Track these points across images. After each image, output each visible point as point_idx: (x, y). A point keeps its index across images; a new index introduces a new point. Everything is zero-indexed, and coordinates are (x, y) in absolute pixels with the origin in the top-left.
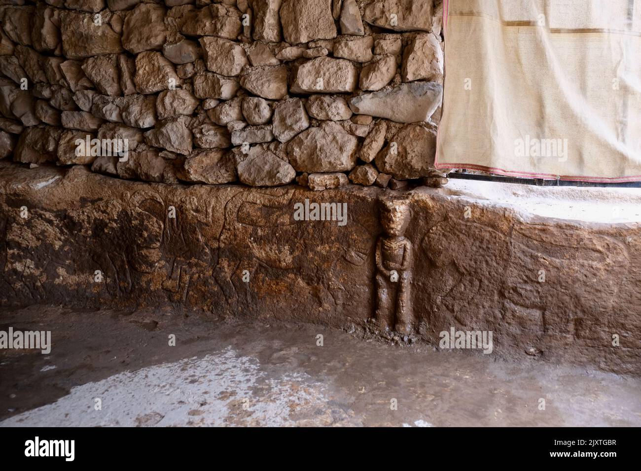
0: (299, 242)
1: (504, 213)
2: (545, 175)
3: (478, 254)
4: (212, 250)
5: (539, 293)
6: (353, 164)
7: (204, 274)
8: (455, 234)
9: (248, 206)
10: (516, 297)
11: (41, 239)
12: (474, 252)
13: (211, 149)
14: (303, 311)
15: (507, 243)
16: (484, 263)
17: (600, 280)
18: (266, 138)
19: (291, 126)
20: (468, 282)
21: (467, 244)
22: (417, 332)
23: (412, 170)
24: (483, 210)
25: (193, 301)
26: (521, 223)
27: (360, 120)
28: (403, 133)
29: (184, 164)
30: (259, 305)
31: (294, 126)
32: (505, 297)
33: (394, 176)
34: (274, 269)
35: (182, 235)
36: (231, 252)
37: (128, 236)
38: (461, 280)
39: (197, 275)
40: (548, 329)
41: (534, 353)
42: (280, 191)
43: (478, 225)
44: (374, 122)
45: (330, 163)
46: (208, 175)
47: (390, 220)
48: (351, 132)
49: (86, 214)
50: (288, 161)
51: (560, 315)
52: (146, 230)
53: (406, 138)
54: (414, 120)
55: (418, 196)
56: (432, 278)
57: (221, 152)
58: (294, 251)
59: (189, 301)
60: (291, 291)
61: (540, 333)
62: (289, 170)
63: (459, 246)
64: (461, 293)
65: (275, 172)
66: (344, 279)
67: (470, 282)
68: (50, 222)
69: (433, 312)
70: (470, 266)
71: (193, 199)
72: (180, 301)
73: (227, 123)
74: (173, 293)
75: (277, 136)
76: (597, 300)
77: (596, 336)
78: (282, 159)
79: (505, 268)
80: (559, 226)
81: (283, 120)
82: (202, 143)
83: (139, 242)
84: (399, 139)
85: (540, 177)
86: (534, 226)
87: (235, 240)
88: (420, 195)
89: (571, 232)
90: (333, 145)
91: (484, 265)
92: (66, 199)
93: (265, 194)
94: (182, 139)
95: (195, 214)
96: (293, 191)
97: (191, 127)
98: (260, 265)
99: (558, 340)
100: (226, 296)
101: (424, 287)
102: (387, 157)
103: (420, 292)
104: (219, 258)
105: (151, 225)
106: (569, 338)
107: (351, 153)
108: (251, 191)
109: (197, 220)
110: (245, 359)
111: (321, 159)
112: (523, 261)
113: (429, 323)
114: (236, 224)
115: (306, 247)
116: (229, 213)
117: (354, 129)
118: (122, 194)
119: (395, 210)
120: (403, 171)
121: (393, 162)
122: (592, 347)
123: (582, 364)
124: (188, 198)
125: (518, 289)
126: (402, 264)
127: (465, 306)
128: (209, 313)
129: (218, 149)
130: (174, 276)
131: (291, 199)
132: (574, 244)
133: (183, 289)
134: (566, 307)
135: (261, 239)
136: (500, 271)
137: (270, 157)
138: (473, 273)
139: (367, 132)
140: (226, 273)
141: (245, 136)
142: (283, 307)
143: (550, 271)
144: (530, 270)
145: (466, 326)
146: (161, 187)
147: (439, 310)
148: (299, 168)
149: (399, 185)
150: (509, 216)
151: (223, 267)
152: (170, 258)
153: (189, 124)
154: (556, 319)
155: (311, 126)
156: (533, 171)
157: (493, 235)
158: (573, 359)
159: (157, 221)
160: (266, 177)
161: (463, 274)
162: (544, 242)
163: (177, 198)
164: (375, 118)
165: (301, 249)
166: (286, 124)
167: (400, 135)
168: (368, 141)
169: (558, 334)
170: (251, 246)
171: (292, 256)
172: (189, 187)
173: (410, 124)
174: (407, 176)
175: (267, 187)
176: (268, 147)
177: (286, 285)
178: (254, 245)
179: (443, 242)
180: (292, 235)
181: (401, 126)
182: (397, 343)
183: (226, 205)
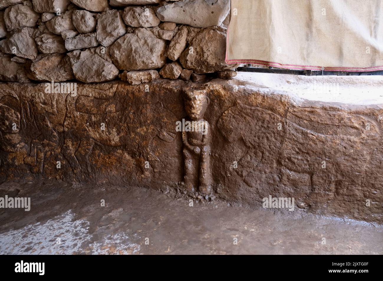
0: (124, 126)
1: (281, 99)
2: (313, 67)
3: (260, 132)
4: (59, 133)
5: (308, 161)
6: (162, 62)
7: (55, 152)
8: (242, 116)
9: (83, 99)
10: (290, 165)
12: (257, 131)
13: (51, 54)
14: (130, 177)
15: (283, 123)
16: (265, 138)
17: (356, 151)
18: (92, 44)
19: (110, 33)
20: (253, 154)
21: (252, 124)
22: (216, 192)
23: (208, 66)
24: (264, 97)
25: (48, 172)
26: (294, 107)
27: (166, 26)
28: (200, 36)
29: (30, 67)
30: (97, 174)
31: (113, 33)
32: (282, 165)
33: (194, 70)
34: (106, 146)
35: (35, 122)
36: (73, 134)
38: (248, 152)
39: (50, 152)
40: (314, 189)
41: (304, 206)
42: (107, 86)
43: (260, 109)
44: (177, 27)
45: (143, 62)
46: (50, 75)
47: (191, 107)
48: (160, 37)
50: (111, 62)
51: (325, 178)
52: (7, 120)
53: (203, 40)
54: (208, 25)
55: (213, 87)
56: (226, 151)
57: (60, 56)
58: (120, 132)
59: (45, 172)
60: (120, 163)
61: (308, 192)
62: (112, 69)
63: (245, 125)
64: (248, 162)
65: (101, 70)
66: (159, 153)
67: (255, 154)
69: (227, 177)
70: (254, 141)
71: (41, 94)
72: (38, 172)
73: (61, 32)
74: (33, 166)
75: (100, 42)
76: (353, 166)
77: (351, 193)
78: (107, 60)
79: (282, 143)
80: (324, 109)
81: (104, 28)
82: (43, 49)
83: (3, 129)
84: (197, 41)
85: (308, 68)
86: (305, 109)
87: (76, 125)
88: (215, 86)
89: (334, 113)
90: (145, 47)
91: (266, 141)
93: (95, 88)
94: (27, 47)
95: (43, 106)
96: (116, 85)
97: (34, 36)
98: (96, 144)
99: (322, 197)
100: (72, 168)
101: (220, 157)
102: (188, 56)
103: (217, 162)
104: (65, 139)
105: (11, 115)
106: (331, 195)
107: (160, 53)
108: (85, 87)
109: (45, 110)
110: (78, 222)
111: (135, 59)
112: (296, 137)
113: (225, 185)
114: (75, 113)
115: (129, 129)
116: (69, 104)
117: (161, 34)
119: (195, 98)
120: (202, 67)
121: (194, 59)
122: (349, 201)
123: (340, 215)
124: (36, 94)
125: (292, 159)
126: (202, 141)
127: (251, 172)
128: (61, 181)
129: (57, 54)
130: (32, 153)
131: (115, 92)
132: (336, 122)
133: (40, 163)
134: (329, 172)
135: (95, 124)
136: (277, 145)
137: (97, 59)
138: (257, 147)
139: (172, 36)
140: (71, 150)
141: (76, 42)
142: (115, 175)
143: (317, 144)
144: (301, 144)
145: (252, 187)
146: (16, 86)
147: (231, 175)
148: (120, 67)
149: (198, 78)
150: (284, 101)
151: (69, 146)
152: (28, 141)
153: (33, 35)
154: (321, 181)
155: (127, 32)
156: (303, 64)
157: (273, 116)
158: (334, 211)
159: (14, 113)
160: (94, 75)
161: (249, 147)
162: (313, 121)
163: (29, 94)
164: (178, 25)
165: (126, 131)
166: (106, 31)
167: (198, 37)
168: (172, 43)
169: (322, 192)
170: (87, 129)
171: (119, 136)
172: (37, 85)
173: (206, 28)
174: (205, 71)
175: (96, 83)
176: (95, 51)
177: (116, 158)
178: (90, 128)
179: (233, 123)
180: (118, 120)
181: (199, 30)
182: (200, 200)
183: (66, 98)
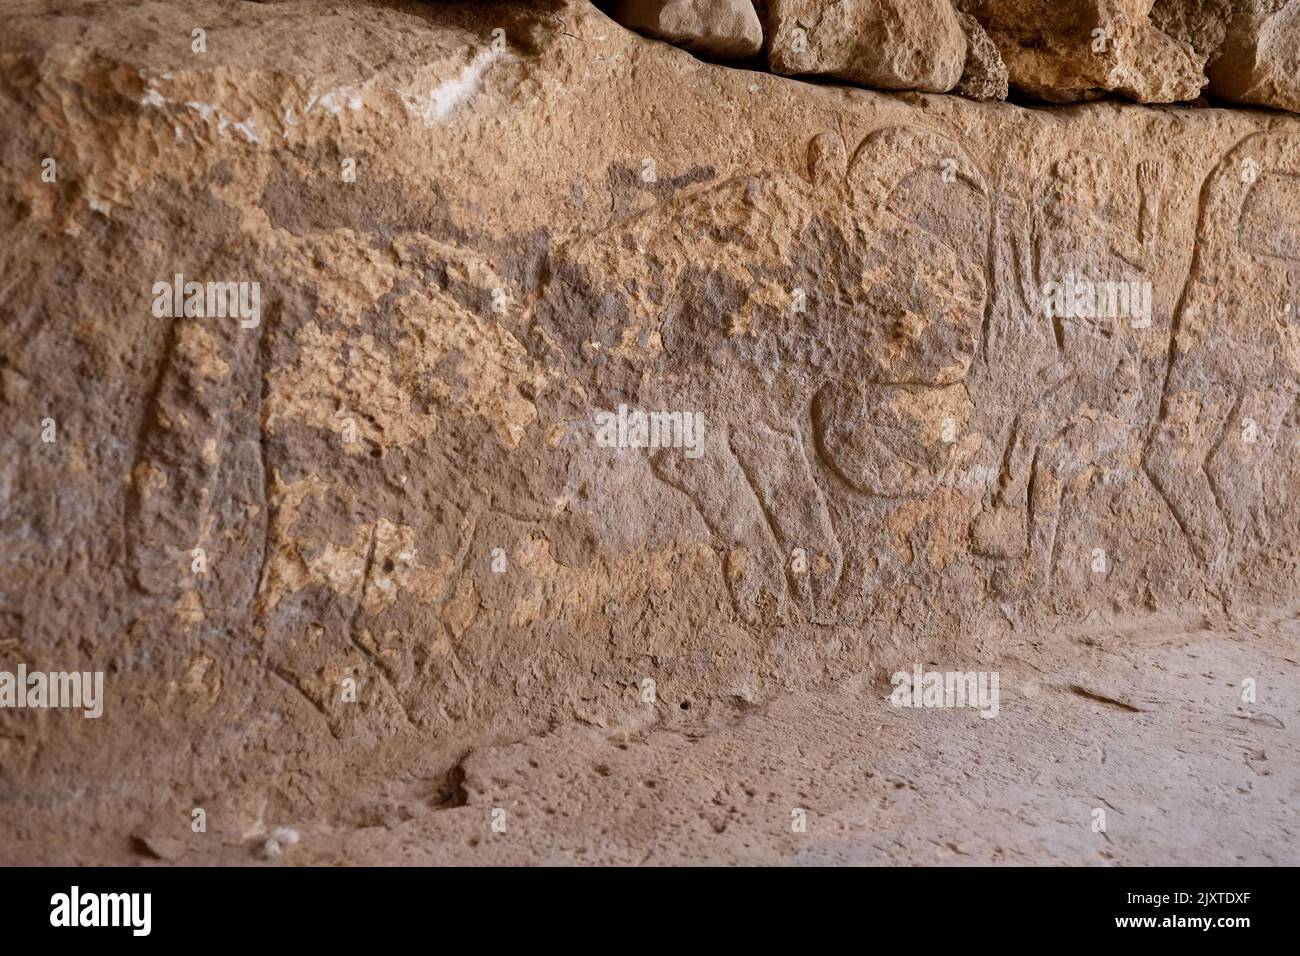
9: (1274, 188)
11: (437, 401)
36: (1213, 367)
37: (829, 344)
49: (642, 250)
52: (919, 307)
68: (478, 301)
83: (886, 365)
87: (1231, 316)
92: (550, 177)
95: (1103, 225)
100: (1191, 536)
104: (1169, 393)
105: (940, 282)
109: (1112, 250)
118: (813, 146)
124: (1079, 160)
146: (973, 118)
159: (960, 263)
170: (1283, 334)
178: (1293, 328)
183: (1207, 181)
